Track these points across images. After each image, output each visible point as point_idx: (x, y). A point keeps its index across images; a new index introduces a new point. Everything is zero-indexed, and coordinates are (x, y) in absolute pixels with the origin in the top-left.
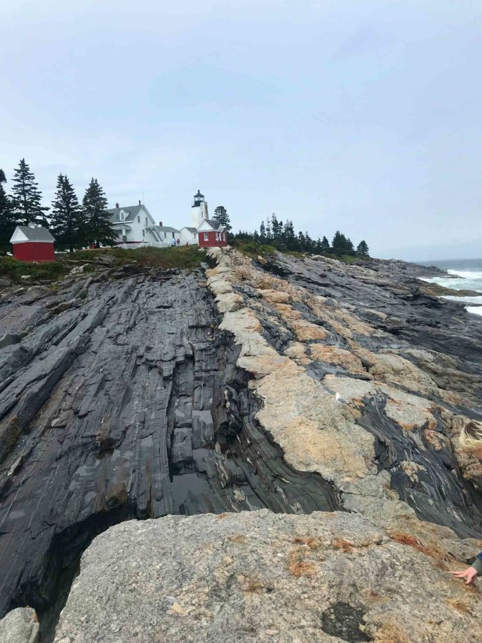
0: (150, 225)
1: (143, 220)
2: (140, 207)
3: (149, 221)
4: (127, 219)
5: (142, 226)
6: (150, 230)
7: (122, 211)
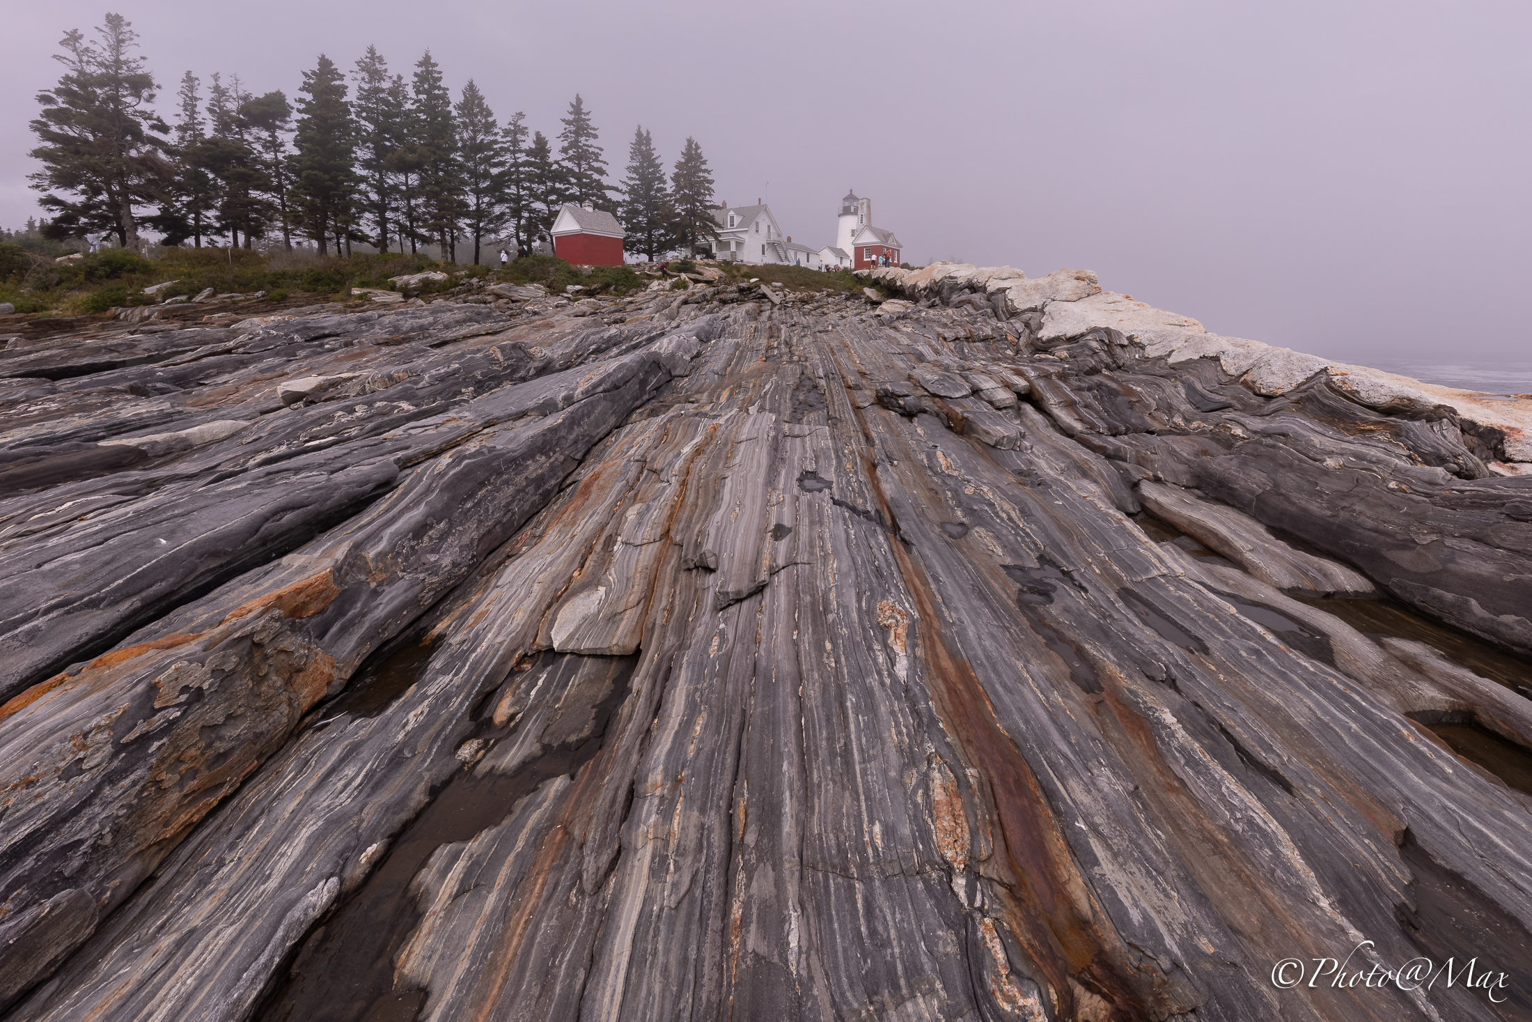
0: (774, 238)
1: (763, 229)
2: (761, 208)
3: (772, 230)
4: (740, 226)
5: (762, 238)
6: (773, 246)
7: (732, 213)
